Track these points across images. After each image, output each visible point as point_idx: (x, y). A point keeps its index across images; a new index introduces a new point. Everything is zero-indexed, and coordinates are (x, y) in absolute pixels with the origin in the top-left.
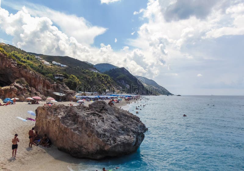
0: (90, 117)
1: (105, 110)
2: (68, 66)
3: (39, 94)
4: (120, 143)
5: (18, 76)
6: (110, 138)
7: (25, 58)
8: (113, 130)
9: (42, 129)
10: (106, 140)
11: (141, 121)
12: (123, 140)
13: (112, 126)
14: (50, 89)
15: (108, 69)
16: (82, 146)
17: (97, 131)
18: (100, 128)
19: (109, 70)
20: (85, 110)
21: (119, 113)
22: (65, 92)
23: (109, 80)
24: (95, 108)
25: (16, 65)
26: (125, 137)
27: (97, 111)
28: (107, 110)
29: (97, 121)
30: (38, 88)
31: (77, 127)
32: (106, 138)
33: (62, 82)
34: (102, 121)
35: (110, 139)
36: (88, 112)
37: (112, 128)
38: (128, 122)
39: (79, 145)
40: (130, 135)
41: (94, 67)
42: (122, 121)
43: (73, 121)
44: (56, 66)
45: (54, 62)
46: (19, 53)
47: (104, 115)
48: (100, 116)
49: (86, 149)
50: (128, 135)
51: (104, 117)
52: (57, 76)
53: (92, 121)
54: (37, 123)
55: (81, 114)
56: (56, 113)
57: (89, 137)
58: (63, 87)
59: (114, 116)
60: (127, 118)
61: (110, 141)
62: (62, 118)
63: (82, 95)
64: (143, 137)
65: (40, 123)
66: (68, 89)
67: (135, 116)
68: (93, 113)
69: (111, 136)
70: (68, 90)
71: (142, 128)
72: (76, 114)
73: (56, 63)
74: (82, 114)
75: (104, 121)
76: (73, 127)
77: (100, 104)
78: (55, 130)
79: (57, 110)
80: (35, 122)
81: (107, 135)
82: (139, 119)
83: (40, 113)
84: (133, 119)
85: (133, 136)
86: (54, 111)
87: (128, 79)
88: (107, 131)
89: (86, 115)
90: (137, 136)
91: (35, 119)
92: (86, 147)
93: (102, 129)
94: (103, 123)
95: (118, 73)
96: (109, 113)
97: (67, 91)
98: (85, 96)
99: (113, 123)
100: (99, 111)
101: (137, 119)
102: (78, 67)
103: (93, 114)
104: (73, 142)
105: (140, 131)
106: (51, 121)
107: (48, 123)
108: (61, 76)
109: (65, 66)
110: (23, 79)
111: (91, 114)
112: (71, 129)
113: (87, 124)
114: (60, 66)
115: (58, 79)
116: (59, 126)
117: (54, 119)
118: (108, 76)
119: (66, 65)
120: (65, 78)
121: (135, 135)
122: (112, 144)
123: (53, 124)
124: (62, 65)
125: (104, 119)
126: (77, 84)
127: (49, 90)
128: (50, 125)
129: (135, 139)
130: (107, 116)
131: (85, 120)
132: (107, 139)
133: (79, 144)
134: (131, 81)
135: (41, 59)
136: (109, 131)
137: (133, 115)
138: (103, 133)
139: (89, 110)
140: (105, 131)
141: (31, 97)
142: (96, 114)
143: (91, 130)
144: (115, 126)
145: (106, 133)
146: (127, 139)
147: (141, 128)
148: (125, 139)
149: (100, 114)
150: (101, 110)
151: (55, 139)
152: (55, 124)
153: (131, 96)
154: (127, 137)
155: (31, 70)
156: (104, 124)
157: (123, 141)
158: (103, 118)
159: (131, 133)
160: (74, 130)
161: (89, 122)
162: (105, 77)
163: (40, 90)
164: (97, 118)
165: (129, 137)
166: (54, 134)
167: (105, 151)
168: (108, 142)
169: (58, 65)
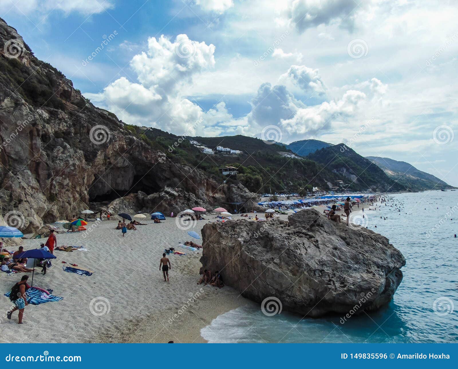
0: (293, 239)
1: (318, 225)
2: (243, 151)
3: (201, 203)
4: (352, 287)
5: (168, 177)
6: (332, 277)
8: (337, 262)
9: (213, 261)
10: (326, 281)
11: (391, 245)
12: (359, 282)
13: (334, 255)
14: (217, 193)
15: (313, 150)
16: (283, 291)
17: (307, 265)
18: (312, 258)
19: (316, 150)
20: (282, 227)
21: (346, 230)
22: (242, 197)
23: (317, 171)
24: (299, 222)
25: (165, 158)
26: (362, 277)
27: (304, 227)
28: (322, 226)
29: (306, 247)
30: (200, 193)
31: (271, 257)
32: (325, 277)
33: (235, 179)
34: (315, 246)
35: (333, 279)
36: (288, 230)
37: (335, 258)
38: (366, 248)
39: (277, 290)
40: (371, 272)
41: (287, 149)
42: (354, 245)
43: (264, 247)
44: (224, 154)
45: (220, 148)
46: (166, 139)
47: (317, 235)
48: (311, 237)
49: (289, 296)
50: (368, 272)
51: (319, 239)
52: (226, 170)
53: (296, 247)
54: (205, 251)
55: (277, 235)
56: (235, 234)
57: (294, 275)
58: (238, 188)
59: (337, 236)
60: (362, 239)
61: (334, 284)
62: (244, 242)
63: (271, 200)
64: (400, 276)
65: (210, 251)
66: (247, 191)
67: (377, 236)
68: (297, 232)
69: (334, 275)
70: (247, 194)
71: (395, 259)
72: (268, 234)
73: (222, 148)
74: (278, 233)
75: (320, 245)
76: (264, 258)
77: (309, 216)
78: (235, 263)
79: (235, 229)
80: (201, 250)
81: (327, 271)
82: (387, 240)
83: (209, 234)
84: (375, 241)
85: (379, 274)
86: (231, 231)
87: (355, 165)
88: (326, 265)
89: (285, 235)
90: (386, 275)
91: (201, 245)
92: (289, 294)
93: (317, 261)
94: (318, 249)
95: (332, 155)
96: (327, 230)
98: (277, 203)
99: (335, 248)
100: (308, 227)
101: (383, 242)
102: (260, 151)
103: (298, 234)
104: (267, 284)
105: (392, 265)
106: (228, 248)
107: (222, 251)
108: (233, 170)
109: (238, 152)
110: (176, 180)
111: (295, 233)
112: (261, 261)
113: (289, 253)
114: (230, 152)
115: (227, 176)
116: (241, 257)
117: (232, 244)
118: (314, 163)
119: (240, 150)
120: (240, 173)
121: (383, 272)
122: (338, 289)
123: (231, 253)
124: (232, 151)
125: (319, 242)
126: (261, 181)
128: (226, 254)
129: (383, 281)
130: (323, 237)
131: (285, 245)
132: (328, 279)
133: (276, 287)
134: (359, 167)
135: (198, 145)
136: (328, 264)
137: (374, 233)
138: (320, 268)
139: (289, 226)
140: (322, 263)
141: (191, 209)
142: (303, 233)
143: (296, 263)
144: (340, 255)
145: (325, 269)
146: (366, 280)
147: (393, 259)
148: (364, 280)
149: (310, 233)
150: (312, 226)
151: (236, 278)
152: (233, 253)
153: (362, 197)
154: (365, 276)
155: (186, 165)
156: (320, 251)
157: (358, 284)
158: (317, 241)
159: (374, 269)
160: (266, 263)
161: (292, 248)
162: (309, 164)
163: (203, 195)
164: (305, 241)
165: (371, 275)
166: (233, 270)
167: (325, 302)
168: (330, 284)
169: (227, 152)
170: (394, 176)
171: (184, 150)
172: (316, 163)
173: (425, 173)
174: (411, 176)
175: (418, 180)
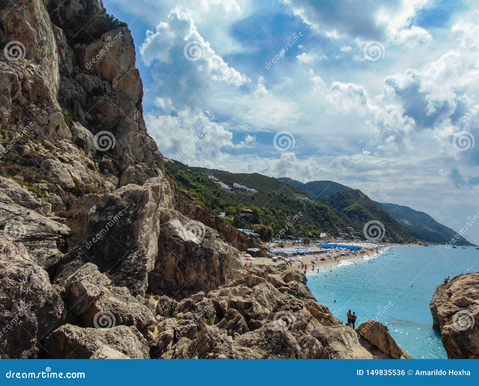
2: (258, 190)
7: (194, 179)
19: (331, 194)
22: (259, 247)
23: (328, 216)
44: (240, 192)
45: (236, 185)
52: (243, 212)
63: (279, 246)
66: (263, 243)
73: (239, 185)
95: (346, 200)
97: (261, 246)
109: (253, 190)
114: (245, 190)
115: (243, 217)
118: (327, 208)
119: (256, 189)
124: (248, 189)
127: (243, 244)
135: (216, 181)
162: (322, 209)
169: (243, 190)
170: (410, 226)
171: (203, 185)
172: (328, 208)
173: (444, 226)
174: (429, 228)
175: (435, 233)
